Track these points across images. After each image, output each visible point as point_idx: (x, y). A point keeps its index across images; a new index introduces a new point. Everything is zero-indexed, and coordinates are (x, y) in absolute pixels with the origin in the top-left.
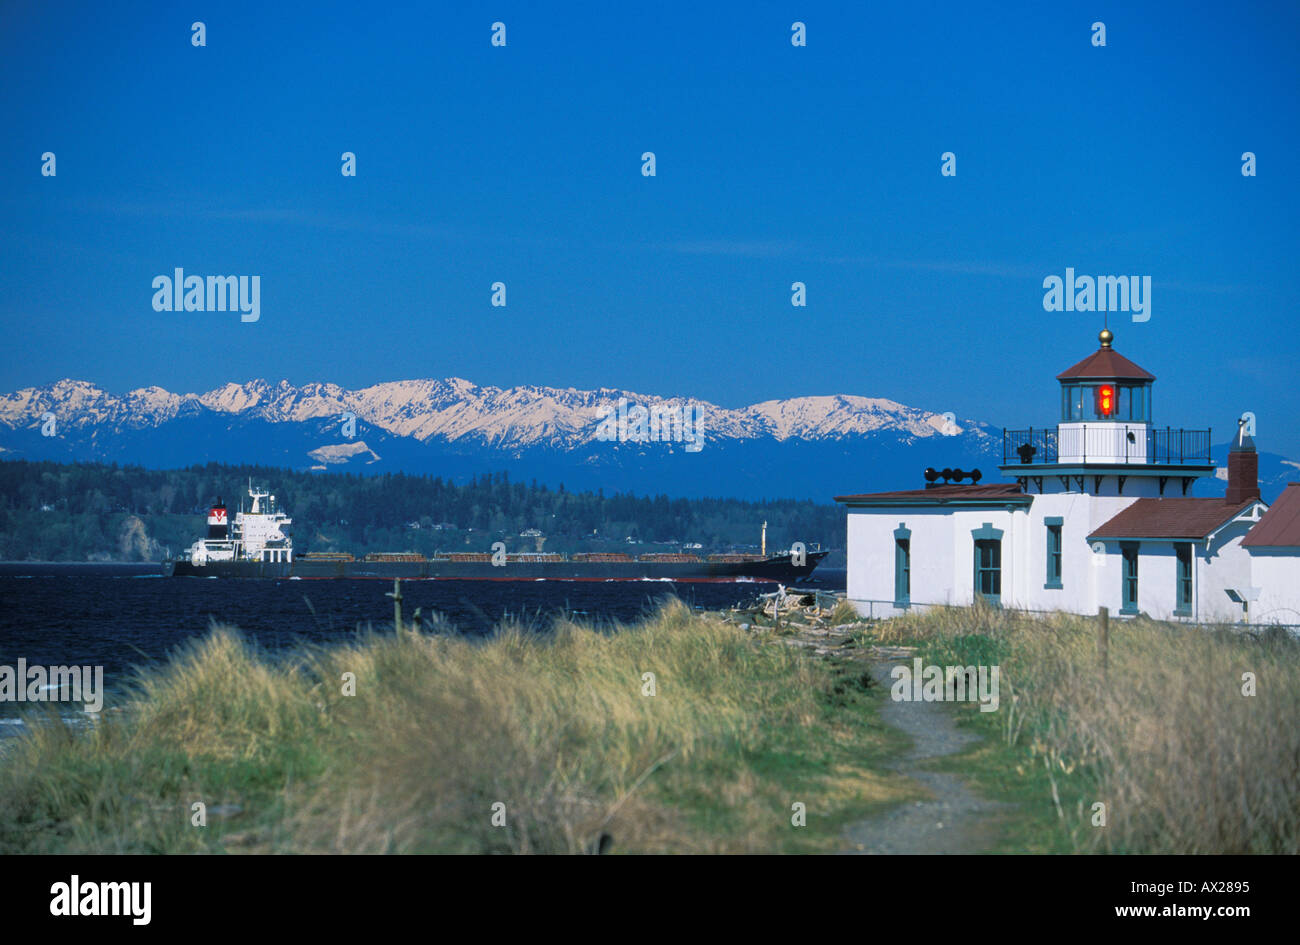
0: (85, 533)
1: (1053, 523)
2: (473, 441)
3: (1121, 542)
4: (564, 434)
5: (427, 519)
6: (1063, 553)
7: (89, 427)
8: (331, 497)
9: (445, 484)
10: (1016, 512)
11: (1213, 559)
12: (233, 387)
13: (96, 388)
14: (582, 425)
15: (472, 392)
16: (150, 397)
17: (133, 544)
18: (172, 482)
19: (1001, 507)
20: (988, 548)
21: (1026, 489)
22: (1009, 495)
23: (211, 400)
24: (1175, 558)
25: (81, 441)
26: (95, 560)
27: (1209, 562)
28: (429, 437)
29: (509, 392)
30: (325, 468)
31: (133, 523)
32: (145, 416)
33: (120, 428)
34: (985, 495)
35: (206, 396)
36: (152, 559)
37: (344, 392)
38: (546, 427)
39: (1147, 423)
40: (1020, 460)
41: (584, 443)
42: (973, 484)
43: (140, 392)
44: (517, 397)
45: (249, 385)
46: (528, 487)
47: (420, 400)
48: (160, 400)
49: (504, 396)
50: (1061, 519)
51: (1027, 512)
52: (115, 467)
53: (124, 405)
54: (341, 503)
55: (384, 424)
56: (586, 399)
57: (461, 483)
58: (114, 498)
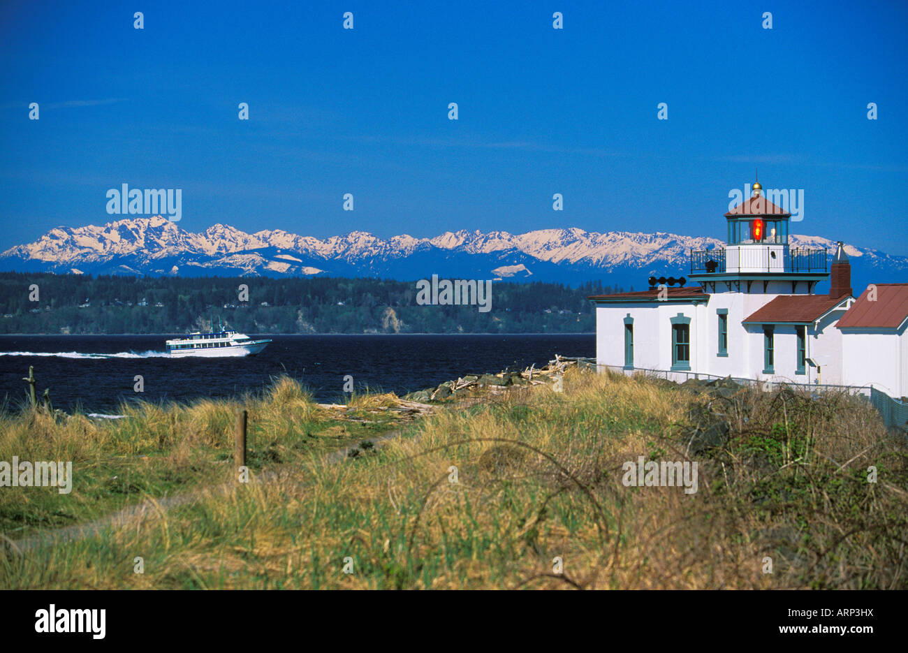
0: (362, 318)
1: (723, 313)
2: (585, 263)
3: (763, 325)
4: (636, 258)
5: (555, 307)
6: (728, 333)
7: (369, 258)
8: (501, 296)
9: (565, 288)
10: (699, 306)
11: (819, 336)
12: (449, 234)
13: (372, 236)
14: (646, 253)
15: (584, 235)
16: (402, 241)
17: (389, 323)
18: (411, 288)
19: (689, 302)
20: (681, 330)
21: (705, 290)
22: (694, 294)
23: (437, 242)
24: (796, 336)
25: (364, 266)
26: (368, 332)
27: (817, 338)
28: (560, 261)
29: (605, 235)
30: (501, 279)
31: (389, 312)
32: (400, 251)
33: (386, 258)
34: (679, 294)
35: (434, 240)
36: (400, 332)
37: (511, 236)
38: (626, 254)
39: (784, 245)
40: (705, 271)
41: (648, 263)
42: (681, 287)
43: (397, 238)
44: (609, 238)
45: (458, 233)
46: (613, 289)
47: (554, 240)
48: (408, 242)
49: (601, 237)
50: (727, 310)
51: (706, 305)
52: (379, 280)
53: (388, 245)
54: (506, 299)
55: (534, 254)
56: (649, 238)
57: (574, 289)
58: (378, 298)
